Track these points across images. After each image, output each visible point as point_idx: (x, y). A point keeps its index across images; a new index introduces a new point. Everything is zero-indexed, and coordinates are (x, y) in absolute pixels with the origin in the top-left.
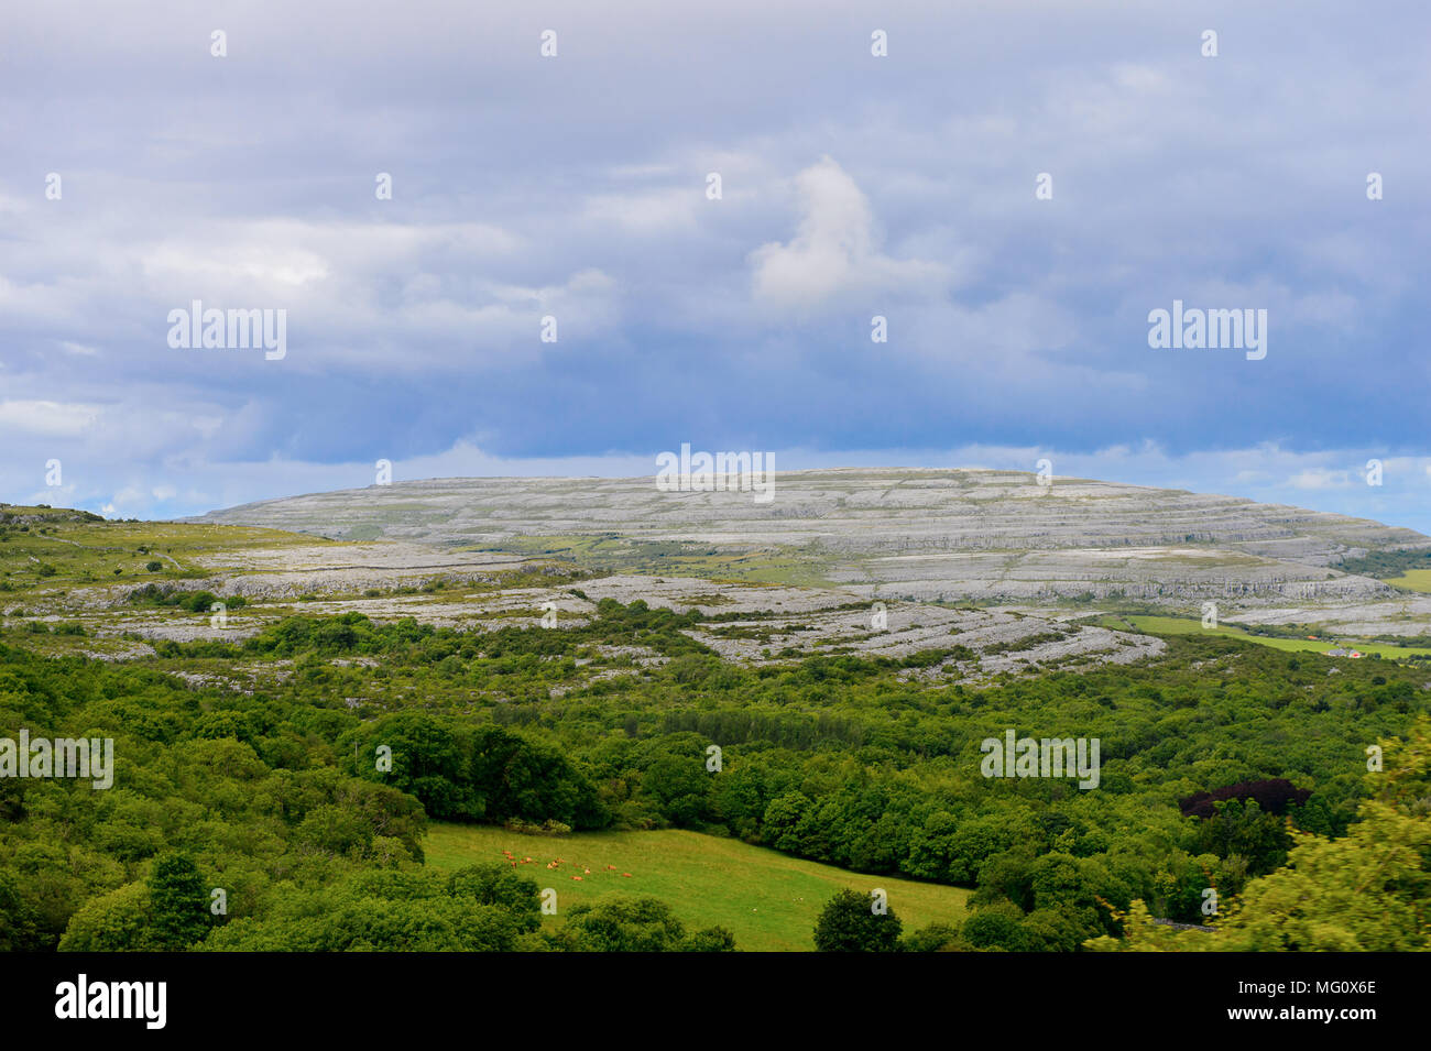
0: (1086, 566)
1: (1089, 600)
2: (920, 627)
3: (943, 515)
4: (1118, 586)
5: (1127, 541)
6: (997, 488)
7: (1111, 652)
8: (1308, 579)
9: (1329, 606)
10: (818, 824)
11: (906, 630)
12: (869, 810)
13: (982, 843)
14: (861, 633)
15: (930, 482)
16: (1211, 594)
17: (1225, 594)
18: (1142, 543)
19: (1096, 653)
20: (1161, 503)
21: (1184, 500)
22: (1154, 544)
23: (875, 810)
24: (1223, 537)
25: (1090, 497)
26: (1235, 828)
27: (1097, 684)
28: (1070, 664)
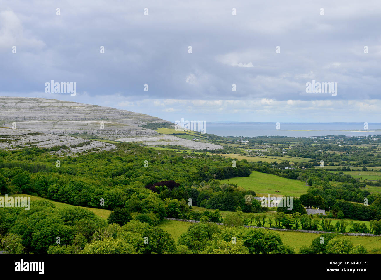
0: (76, 125)
1: (77, 135)
2: (51, 140)
3: (33, 110)
4: (85, 131)
5: (85, 118)
6: (48, 104)
7: (103, 147)
8: (137, 130)
9: (143, 137)
10: (64, 192)
11: (48, 141)
12: (78, 188)
13: (111, 197)
14: (36, 141)
15: (28, 101)
16: (111, 133)
17: (115, 134)
18: (89, 119)
19: (99, 148)
20: (93, 109)
21: (98, 108)
22: (93, 120)
23: (79, 188)
24: (110, 118)
25: (74, 106)
26: (171, 193)
27: (103, 156)
28: (94, 151)
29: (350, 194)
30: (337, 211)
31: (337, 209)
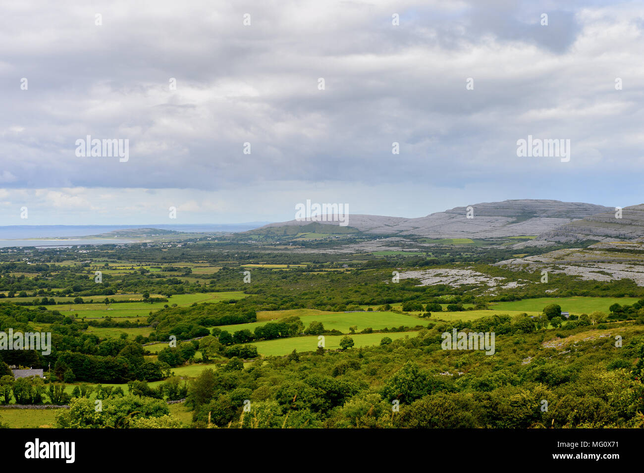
29: (73, 342)
30: (64, 371)
31: (64, 366)
